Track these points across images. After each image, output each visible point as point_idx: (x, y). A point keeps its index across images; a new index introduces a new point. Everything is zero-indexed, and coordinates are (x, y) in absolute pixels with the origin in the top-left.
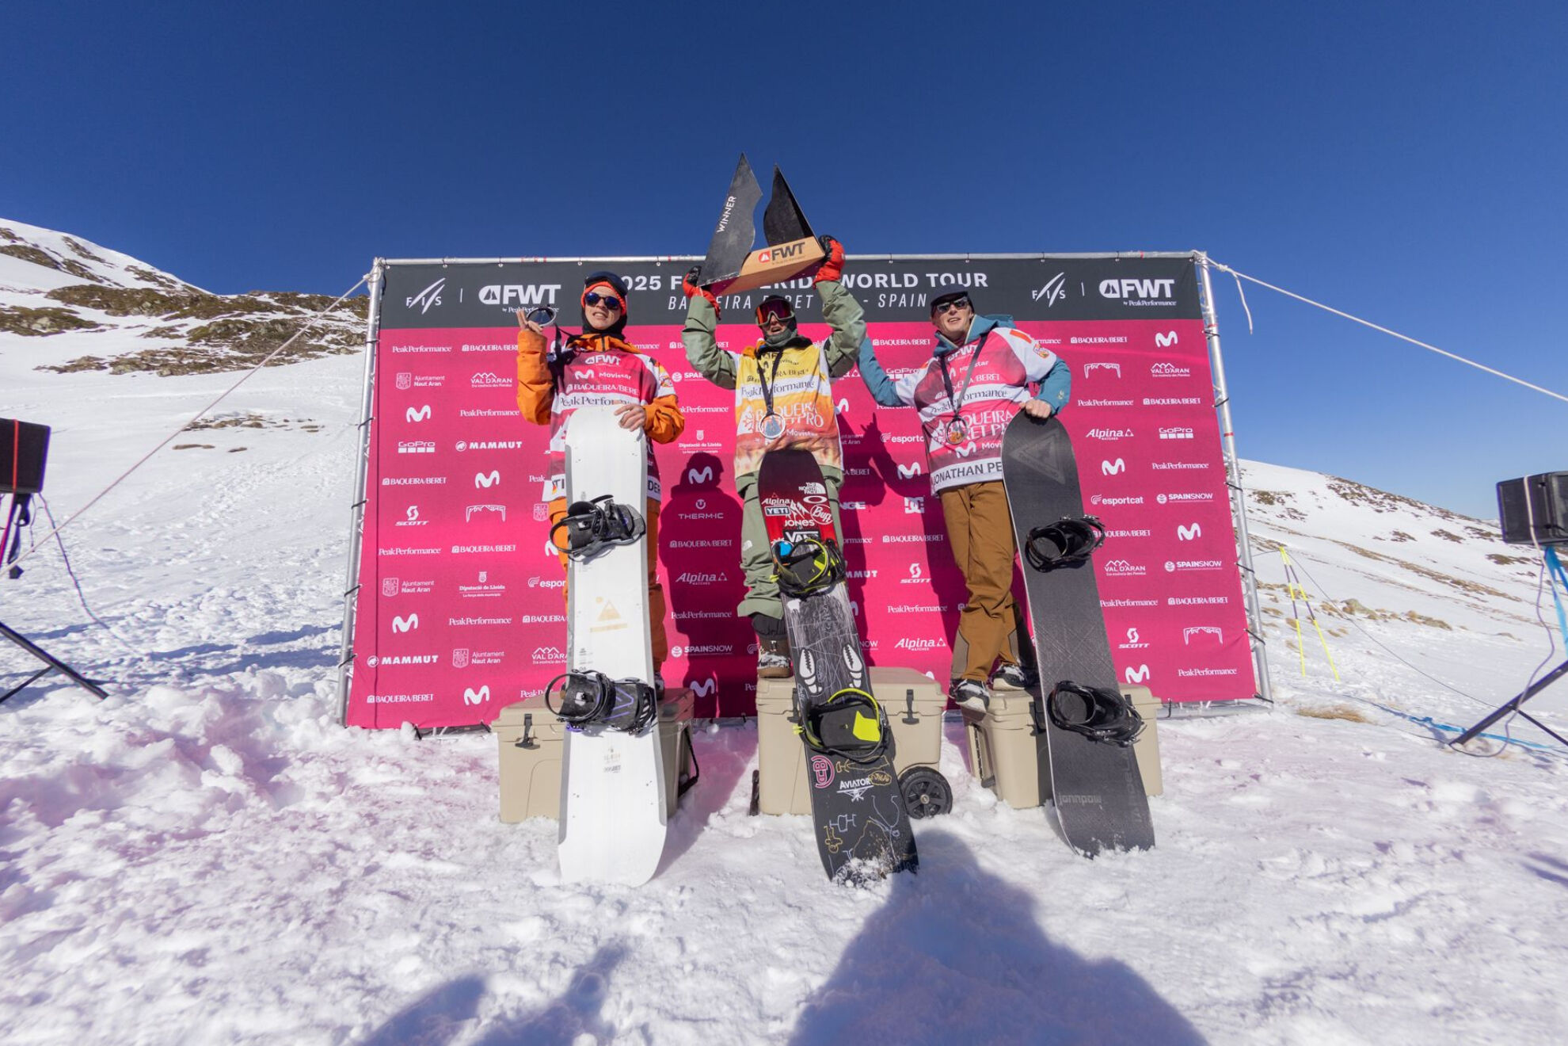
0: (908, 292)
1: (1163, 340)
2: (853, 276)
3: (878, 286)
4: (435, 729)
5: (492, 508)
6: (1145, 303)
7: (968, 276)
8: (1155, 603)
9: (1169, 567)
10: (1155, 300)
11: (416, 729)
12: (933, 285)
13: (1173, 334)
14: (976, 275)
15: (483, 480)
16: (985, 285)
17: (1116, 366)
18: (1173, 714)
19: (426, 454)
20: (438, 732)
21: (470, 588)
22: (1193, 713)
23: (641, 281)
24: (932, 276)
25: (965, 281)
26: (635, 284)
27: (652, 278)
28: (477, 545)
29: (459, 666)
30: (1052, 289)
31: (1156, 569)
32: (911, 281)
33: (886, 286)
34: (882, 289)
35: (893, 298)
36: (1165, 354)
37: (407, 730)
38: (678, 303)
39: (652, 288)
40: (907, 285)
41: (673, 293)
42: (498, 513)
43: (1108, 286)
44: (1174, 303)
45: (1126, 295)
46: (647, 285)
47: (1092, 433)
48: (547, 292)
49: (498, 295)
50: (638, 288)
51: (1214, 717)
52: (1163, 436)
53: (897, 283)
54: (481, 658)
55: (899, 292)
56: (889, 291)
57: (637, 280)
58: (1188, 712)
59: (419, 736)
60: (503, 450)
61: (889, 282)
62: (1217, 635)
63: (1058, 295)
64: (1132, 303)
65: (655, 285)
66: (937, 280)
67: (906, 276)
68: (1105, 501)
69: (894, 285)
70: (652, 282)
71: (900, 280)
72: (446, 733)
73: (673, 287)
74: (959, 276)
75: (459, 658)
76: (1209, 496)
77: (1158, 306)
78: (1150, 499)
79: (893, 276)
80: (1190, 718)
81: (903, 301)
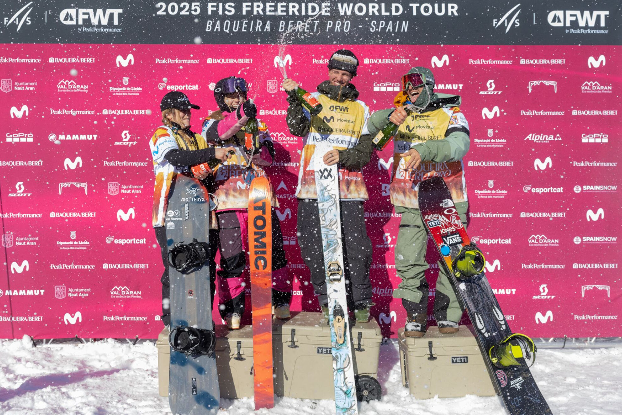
0: (394, 19)
1: (593, 62)
2: (351, 5)
3: (371, 14)
4: (44, 340)
5: (78, 185)
6: (583, 31)
7: (443, 5)
8: (563, 267)
9: (577, 240)
10: (592, 28)
11: (32, 339)
12: (415, 13)
13: (602, 58)
14: (450, 5)
15: (70, 164)
16: (456, 14)
17: (554, 84)
18: (566, 345)
19: (27, 143)
20: (47, 342)
21: (65, 243)
22: (582, 345)
23: (185, 6)
24: (414, 6)
25: (440, 11)
26: (181, 9)
27: (193, 4)
28: (68, 211)
29: (59, 298)
30: (509, 19)
31: (566, 242)
32: (397, 9)
33: (377, 14)
34: (373, 17)
35: (382, 23)
36: (593, 74)
37: (26, 340)
38: (214, 26)
39: (193, 12)
40: (394, 13)
41: (210, 17)
42: (82, 189)
43: (555, 16)
44: (606, 32)
45: (568, 24)
46: (190, 9)
47: (529, 137)
48: (112, 15)
49: (74, 17)
50: (183, 13)
51: (599, 348)
52: (584, 140)
53: (386, 11)
54: (74, 293)
55: (387, 19)
56: (380, 18)
57: (182, 6)
58: (577, 345)
59: (35, 345)
60: (83, 141)
61: (379, 10)
62: (606, 291)
63: (514, 24)
64: (572, 31)
65: (196, 10)
66: (418, 9)
67: (394, 5)
68: (533, 190)
69: (384, 13)
70: (193, 8)
71: (388, 9)
72: (53, 342)
73: (210, 13)
74: (436, 5)
75: (59, 291)
76: (614, 188)
77: (593, 34)
78: (569, 189)
79: (383, 5)
80: (579, 348)
81: (390, 27)
